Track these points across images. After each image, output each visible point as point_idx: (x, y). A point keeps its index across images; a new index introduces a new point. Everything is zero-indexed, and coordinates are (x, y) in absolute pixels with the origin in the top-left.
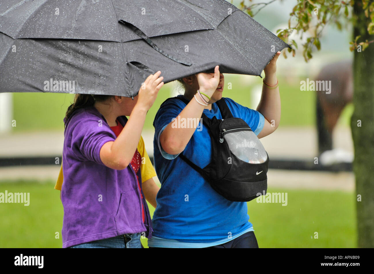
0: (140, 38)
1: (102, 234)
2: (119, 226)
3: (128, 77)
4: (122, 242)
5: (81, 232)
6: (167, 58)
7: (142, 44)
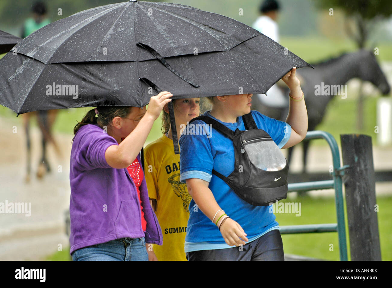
0: (155, 58)
1: (104, 238)
2: (118, 230)
3: (139, 90)
4: (122, 247)
5: (85, 237)
6: (178, 78)
7: (157, 64)
